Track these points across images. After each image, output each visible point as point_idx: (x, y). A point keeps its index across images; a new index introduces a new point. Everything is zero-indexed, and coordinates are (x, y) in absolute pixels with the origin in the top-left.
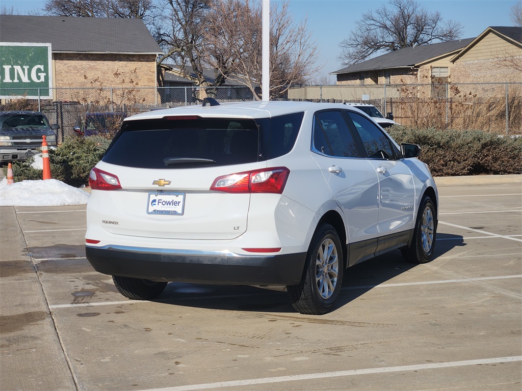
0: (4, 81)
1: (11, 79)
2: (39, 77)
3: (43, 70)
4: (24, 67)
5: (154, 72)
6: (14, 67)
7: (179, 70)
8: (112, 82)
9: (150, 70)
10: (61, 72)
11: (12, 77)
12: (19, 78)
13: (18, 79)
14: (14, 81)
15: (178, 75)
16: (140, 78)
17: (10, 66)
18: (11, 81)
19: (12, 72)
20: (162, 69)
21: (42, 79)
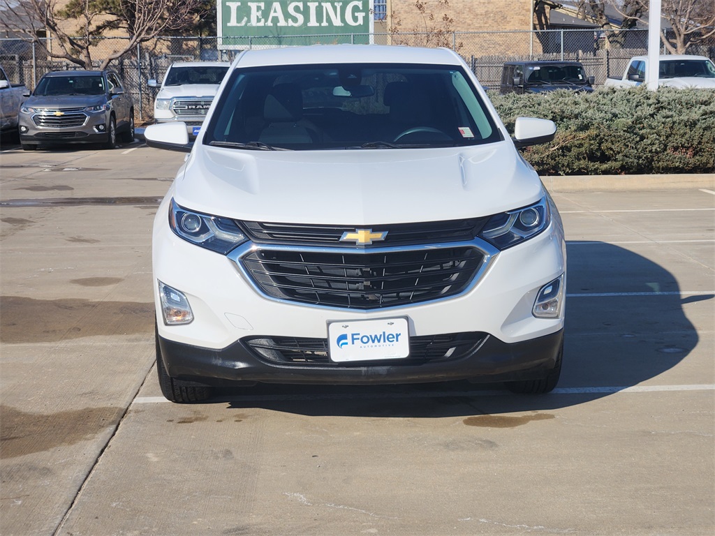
0: (309, 25)
1: (317, 22)
2: (355, 19)
3: (361, 9)
4: (336, 4)
5: (529, 10)
6: (323, 4)
7: (577, 9)
8: (470, 25)
9: (523, 8)
10: (400, 13)
11: (319, 19)
12: (329, 20)
13: (327, 22)
14: (323, 25)
15: (574, 15)
16: (508, 19)
17: (317, 4)
18: (318, 25)
19: (319, 10)
20: (546, 6)
21: (360, 22)
